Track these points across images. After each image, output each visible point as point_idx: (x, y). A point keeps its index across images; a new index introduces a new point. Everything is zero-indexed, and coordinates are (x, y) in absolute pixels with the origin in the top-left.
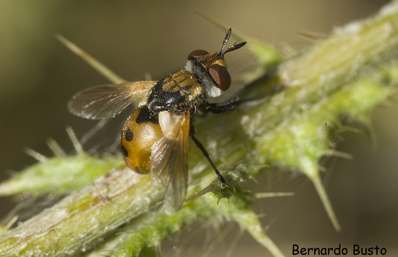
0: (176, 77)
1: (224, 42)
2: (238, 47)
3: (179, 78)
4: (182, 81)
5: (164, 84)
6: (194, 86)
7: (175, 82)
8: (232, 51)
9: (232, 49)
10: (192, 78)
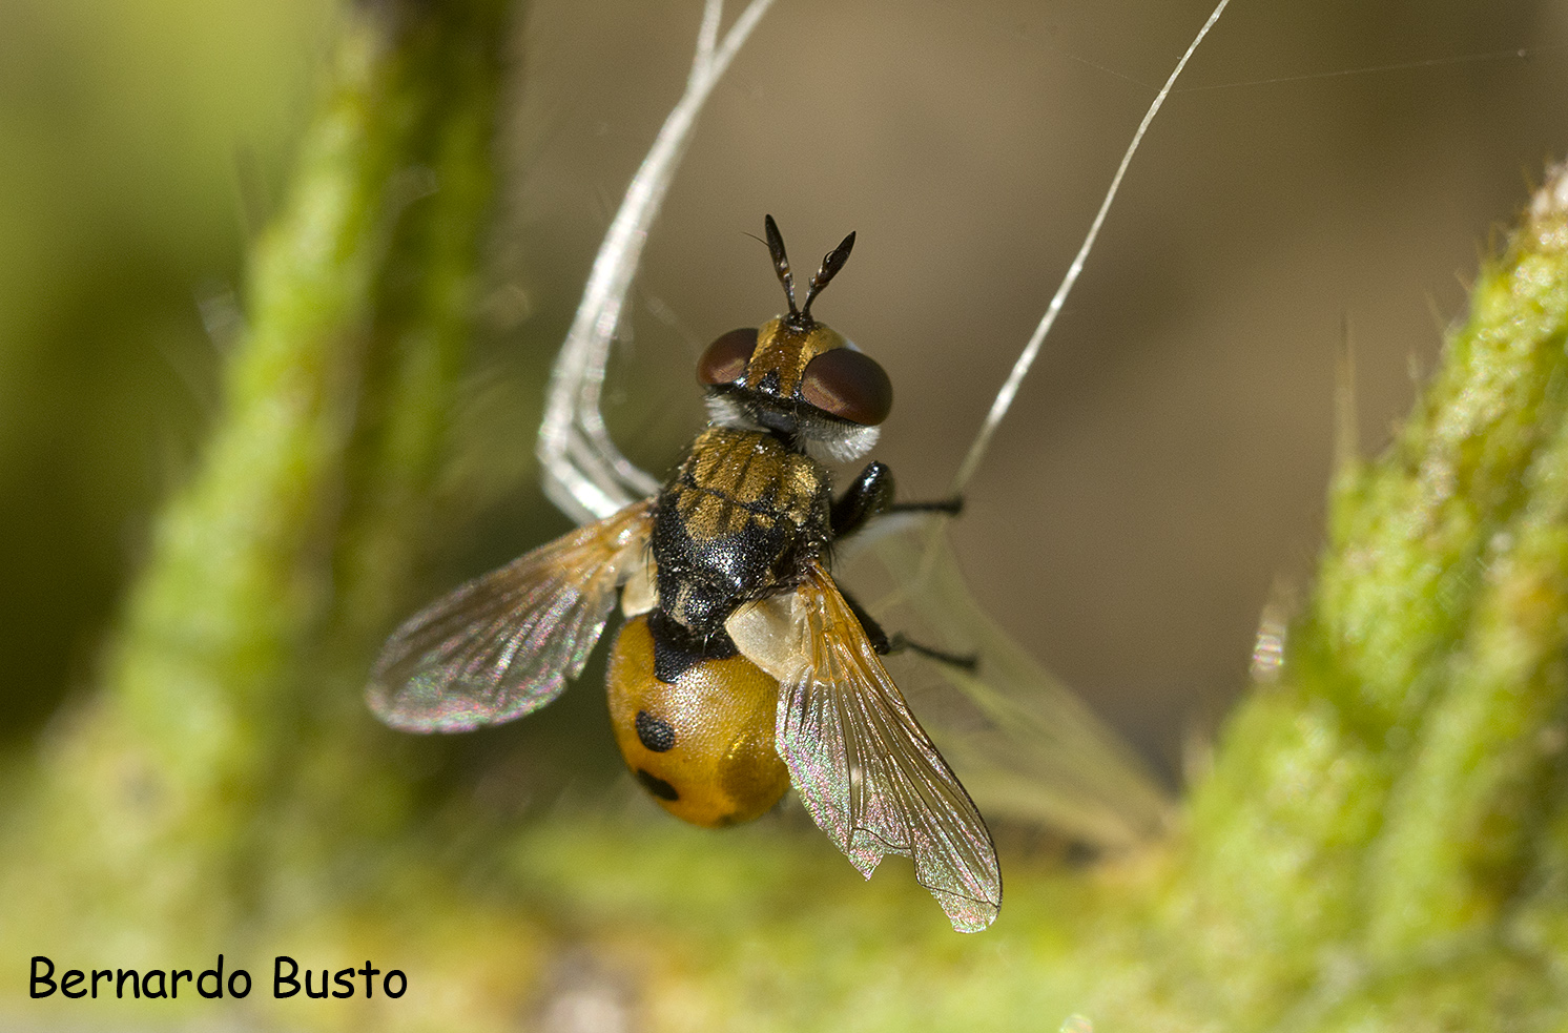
0: (711, 475)
1: (781, 272)
2: (835, 263)
3: (721, 472)
4: (741, 480)
5: (687, 518)
6: (786, 473)
7: (719, 494)
8: (825, 286)
9: (823, 282)
10: (764, 449)
